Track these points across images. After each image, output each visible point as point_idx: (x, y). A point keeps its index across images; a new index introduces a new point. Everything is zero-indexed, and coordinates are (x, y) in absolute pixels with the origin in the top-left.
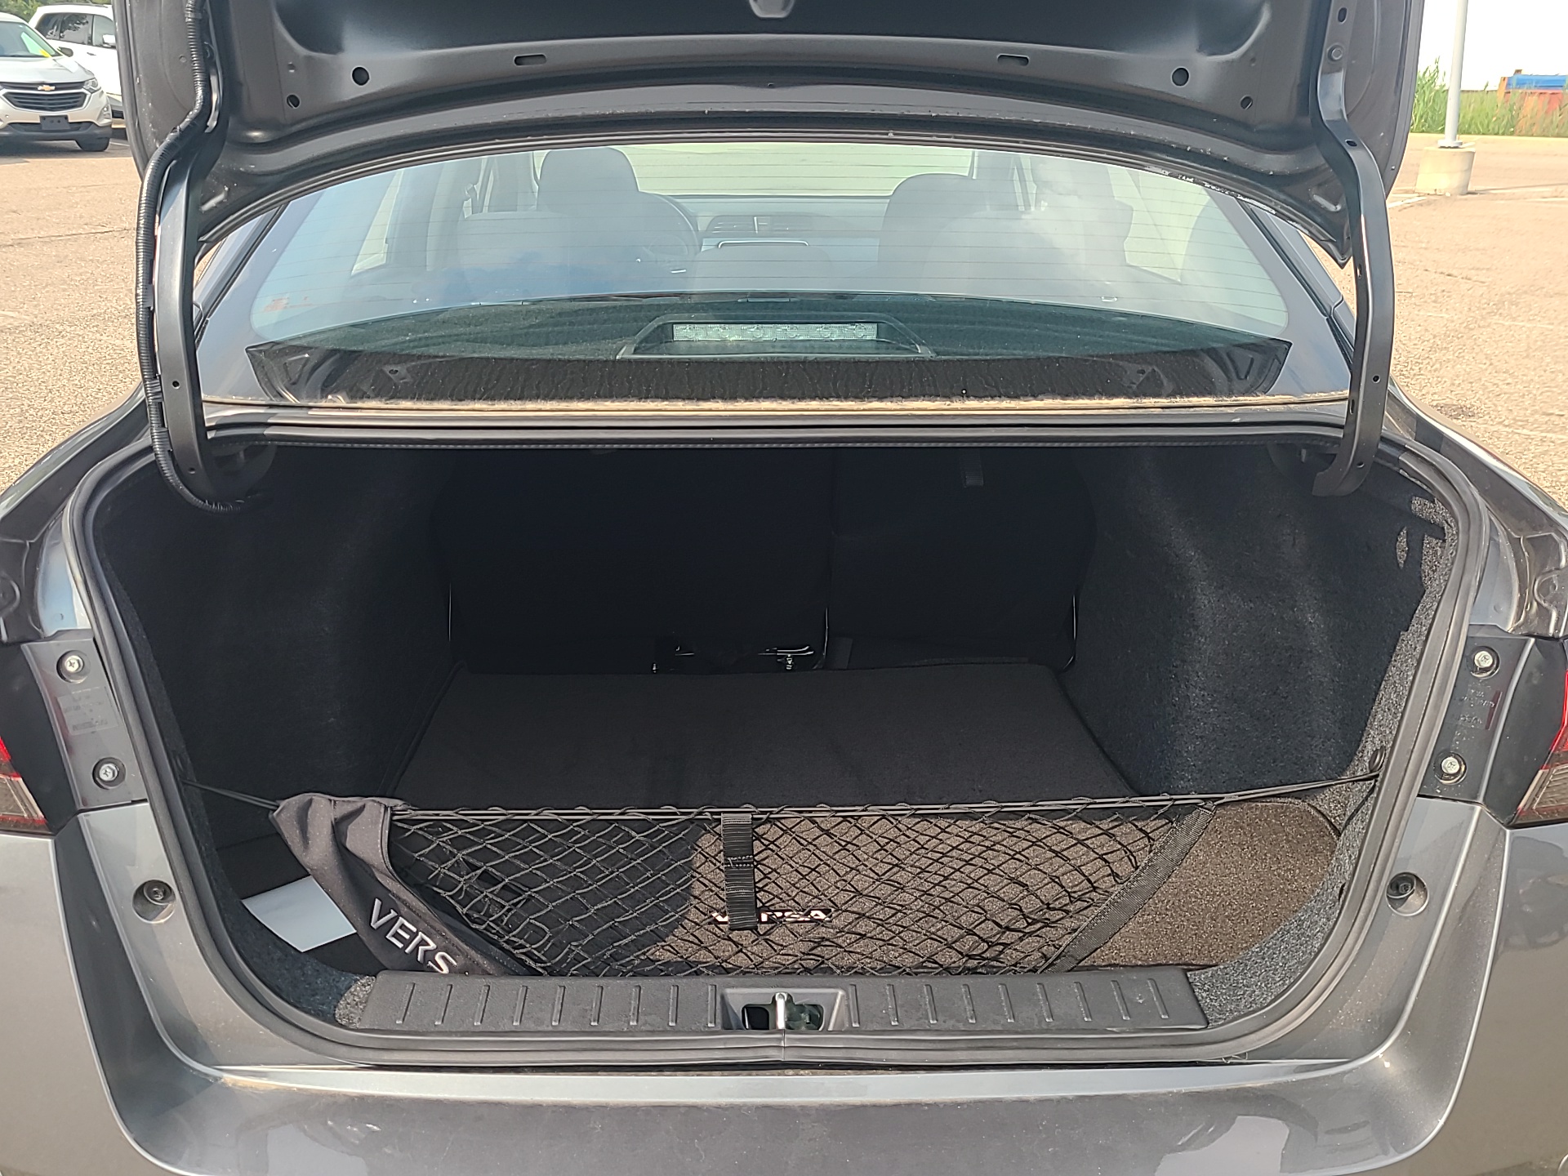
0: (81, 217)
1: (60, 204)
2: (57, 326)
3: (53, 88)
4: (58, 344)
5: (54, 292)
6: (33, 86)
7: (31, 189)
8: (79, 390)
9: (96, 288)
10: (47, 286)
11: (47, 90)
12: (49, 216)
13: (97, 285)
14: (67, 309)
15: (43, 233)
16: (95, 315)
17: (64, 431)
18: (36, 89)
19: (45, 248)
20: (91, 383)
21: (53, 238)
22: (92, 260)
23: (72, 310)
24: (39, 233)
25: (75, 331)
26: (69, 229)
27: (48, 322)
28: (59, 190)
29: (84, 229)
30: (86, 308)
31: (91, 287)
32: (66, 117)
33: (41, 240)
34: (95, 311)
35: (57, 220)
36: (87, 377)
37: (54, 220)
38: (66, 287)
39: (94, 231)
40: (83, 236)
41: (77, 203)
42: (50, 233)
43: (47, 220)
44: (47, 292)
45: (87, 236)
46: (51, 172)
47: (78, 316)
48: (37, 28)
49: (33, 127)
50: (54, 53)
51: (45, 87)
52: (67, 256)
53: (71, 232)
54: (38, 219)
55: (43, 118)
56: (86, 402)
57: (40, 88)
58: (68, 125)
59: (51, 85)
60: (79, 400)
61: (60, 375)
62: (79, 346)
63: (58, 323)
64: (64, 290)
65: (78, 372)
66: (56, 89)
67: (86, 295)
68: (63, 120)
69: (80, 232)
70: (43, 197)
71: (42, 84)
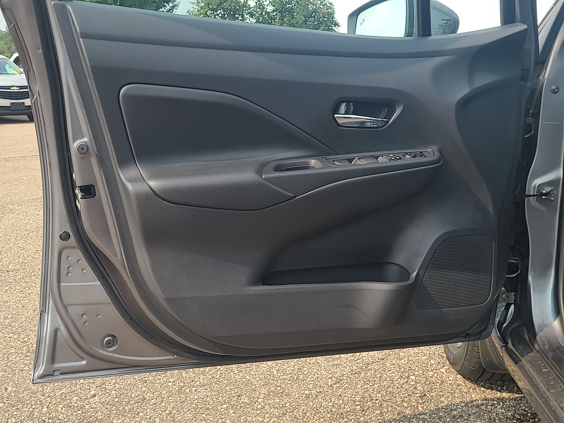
0: (28, 149)
1: (17, 143)
2: (10, 206)
3: (18, 88)
4: (9, 218)
5: (10, 186)
6: (9, 87)
7: (2, 137)
8: (22, 252)
9: (36, 183)
10: (5, 183)
11: (15, 89)
12: (10, 148)
13: (36, 182)
14: (17, 196)
15: (6, 156)
16: (35, 199)
17: (7, 288)
18: (10, 89)
19: (7, 164)
20: (31, 246)
21: (12, 159)
22: (34, 169)
23: (20, 196)
24: (4, 156)
25: (21, 209)
26: (21, 154)
27: (4, 204)
28: (17, 137)
29: (30, 154)
30: (29, 194)
31: (33, 183)
32: (24, 103)
33: (5, 159)
34: (35, 197)
35: (15, 150)
36: (28, 241)
37: (13, 150)
38: (17, 183)
39: (35, 155)
40: (29, 157)
41: (26, 143)
42: (10, 156)
43: (9, 150)
44: (6, 186)
45: (31, 157)
46: (14, 130)
47: (24, 200)
48: (14, 62)
49: (7, 108)
50: (20, 72)
51: (14, 88)
52: (19, 167)
53: (22, 156)
54: (4, 150)
55: (12, 104)
56: (26, 261)
57: (12, 88)
58: (25, 107)
59: (17, 87)
60: (21, 260)
61: (9, 240)
62: (23, 219)
63: (10, 204)
64: (16, 185)
65: (22, 237)
66: (20, 89)
67: (30, 187)
68: (22, 104)
69: (27, 155)
70: (8, 140)
71: (13, 86)
